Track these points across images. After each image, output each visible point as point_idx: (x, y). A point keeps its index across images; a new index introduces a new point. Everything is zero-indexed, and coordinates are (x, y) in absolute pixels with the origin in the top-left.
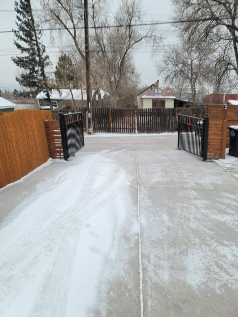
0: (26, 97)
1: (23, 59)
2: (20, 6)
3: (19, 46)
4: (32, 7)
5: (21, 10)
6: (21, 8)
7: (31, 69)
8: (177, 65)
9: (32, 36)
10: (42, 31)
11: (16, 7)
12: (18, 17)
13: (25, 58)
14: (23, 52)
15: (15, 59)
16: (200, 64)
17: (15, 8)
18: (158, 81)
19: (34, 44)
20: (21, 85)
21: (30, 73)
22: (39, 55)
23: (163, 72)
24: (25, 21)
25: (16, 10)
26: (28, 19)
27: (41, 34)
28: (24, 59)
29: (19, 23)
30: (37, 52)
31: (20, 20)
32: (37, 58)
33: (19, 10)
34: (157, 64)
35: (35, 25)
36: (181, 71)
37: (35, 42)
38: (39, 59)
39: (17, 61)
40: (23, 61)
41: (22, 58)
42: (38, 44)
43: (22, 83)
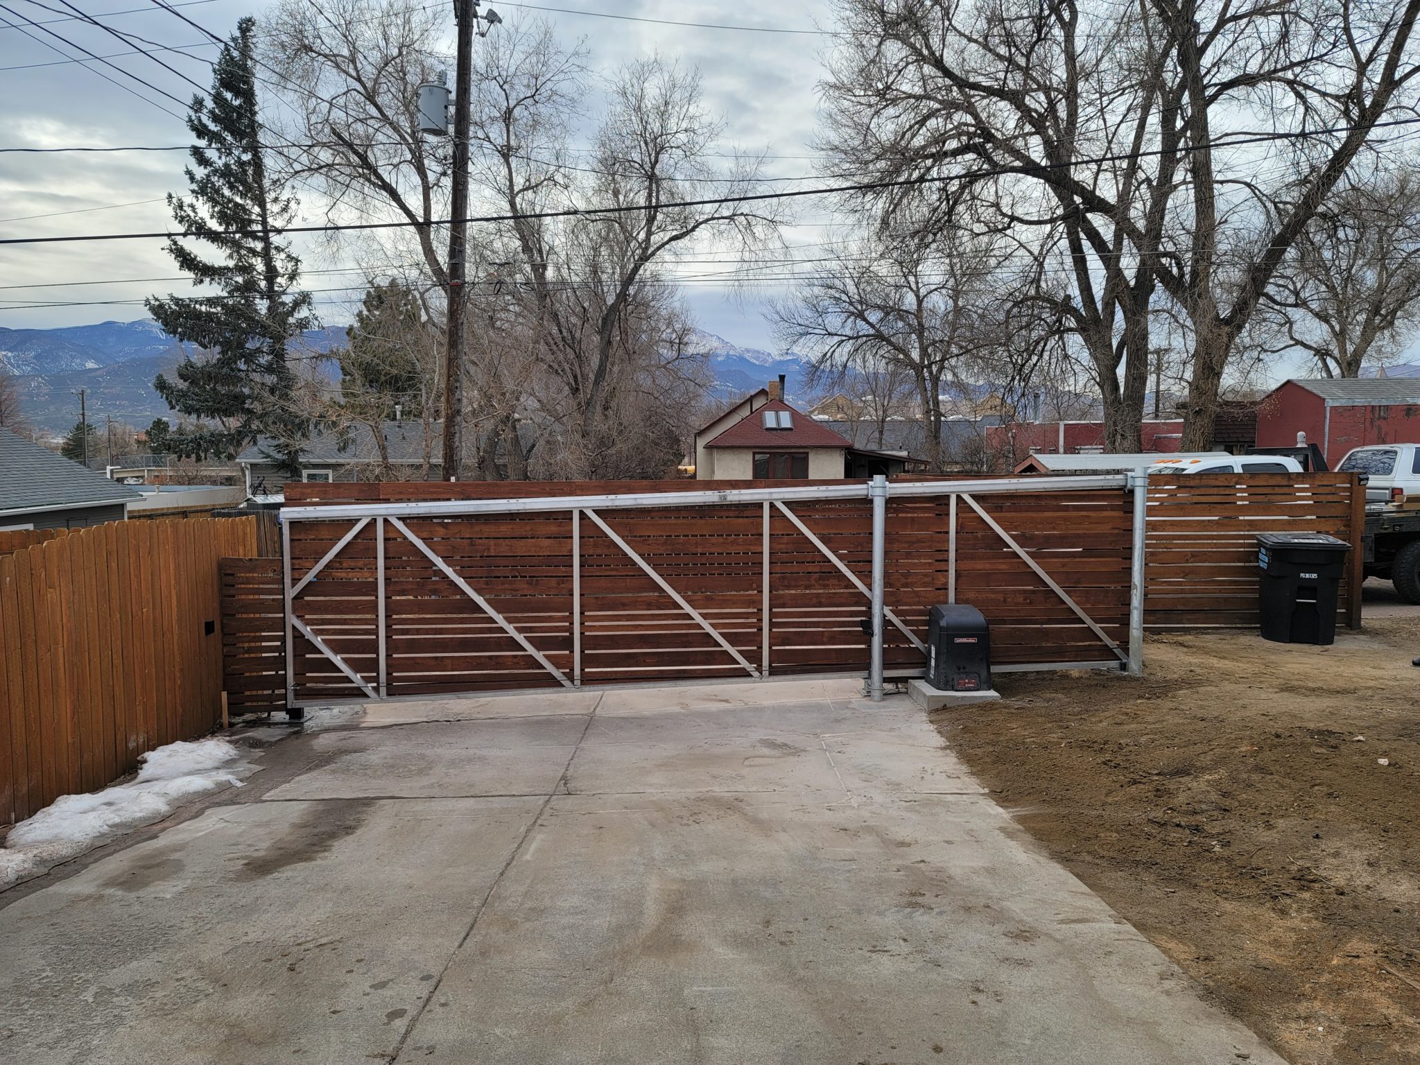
0: (188, 456)
1: (197, 306)
2: (212, 112)
3: (187, 261)
4: (260, 118)
5: (212, 127)
6: (215, 119)
7: (226, 346)
8: (861, 315)
9: (251, 222)
10: (293, 205)
11: (193, 118)
12: (197, 152)
13: (210, 302)
14: (201, 282)
15: (161, 306)
16: (958, 311)
17: (190, 120)
18: (782, 378)
19: (253, 252)
20: (173, 408)
21: (222, 363)
22: (271, 294)
23: (802, 341)
24: (227, 165)
25: (194, 128)
26: (239, 158)
27: (286, 216)
28: (203, 308)
29: (200, 172)
30: (263, 284)
31: (203, 161)
32: (262, 305)
33: (205, 126)
34: (778, 313)
35: (267, 183)
36: (879, 336)
37: (259, 246)
38: (269, 308)
39: (172, 313)
40: (198, 315)
41: (196, 302)
42: (273, 252)
43: (177, 401)
